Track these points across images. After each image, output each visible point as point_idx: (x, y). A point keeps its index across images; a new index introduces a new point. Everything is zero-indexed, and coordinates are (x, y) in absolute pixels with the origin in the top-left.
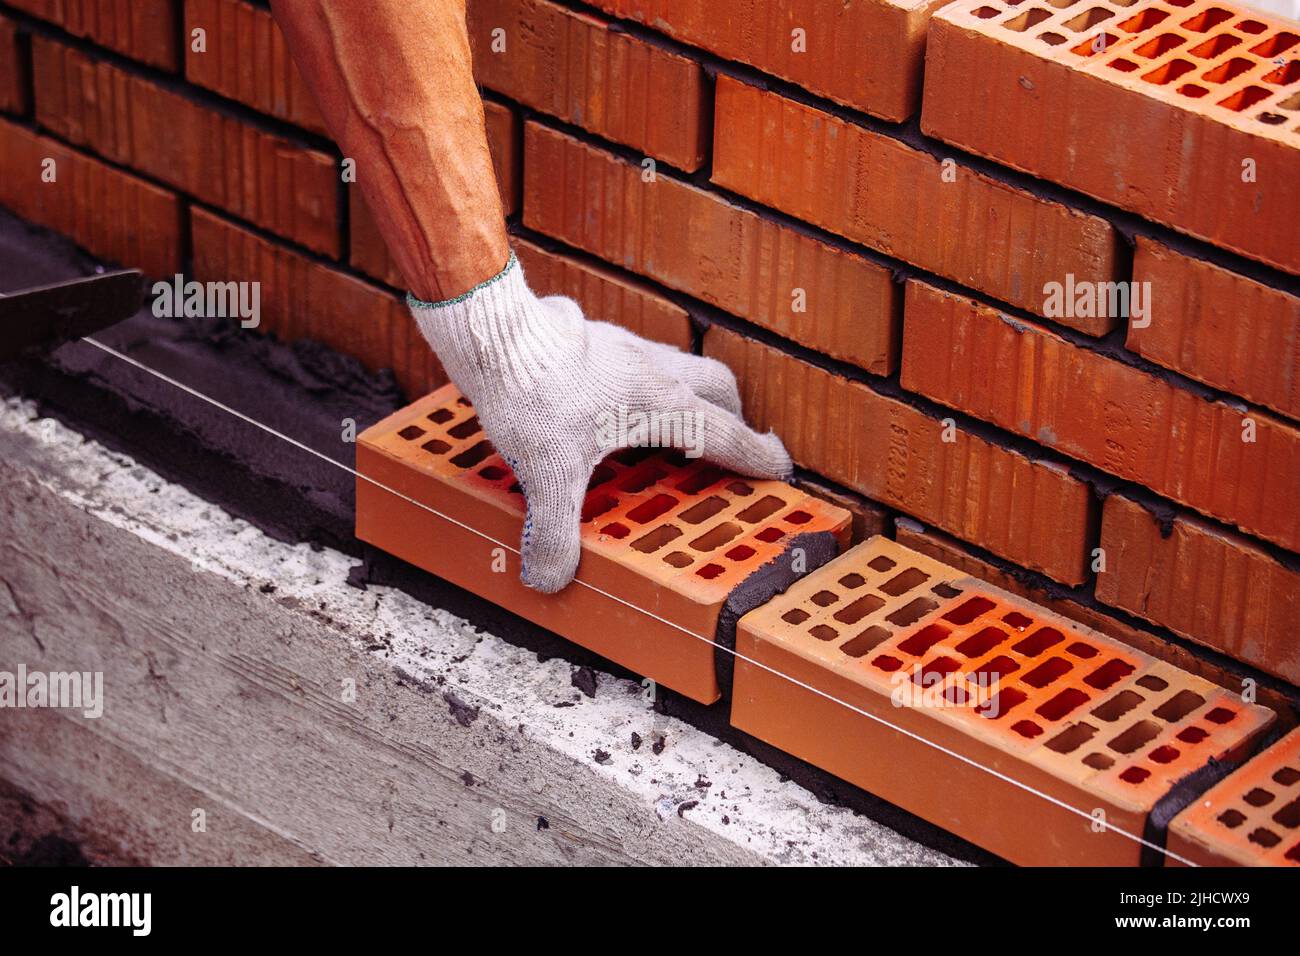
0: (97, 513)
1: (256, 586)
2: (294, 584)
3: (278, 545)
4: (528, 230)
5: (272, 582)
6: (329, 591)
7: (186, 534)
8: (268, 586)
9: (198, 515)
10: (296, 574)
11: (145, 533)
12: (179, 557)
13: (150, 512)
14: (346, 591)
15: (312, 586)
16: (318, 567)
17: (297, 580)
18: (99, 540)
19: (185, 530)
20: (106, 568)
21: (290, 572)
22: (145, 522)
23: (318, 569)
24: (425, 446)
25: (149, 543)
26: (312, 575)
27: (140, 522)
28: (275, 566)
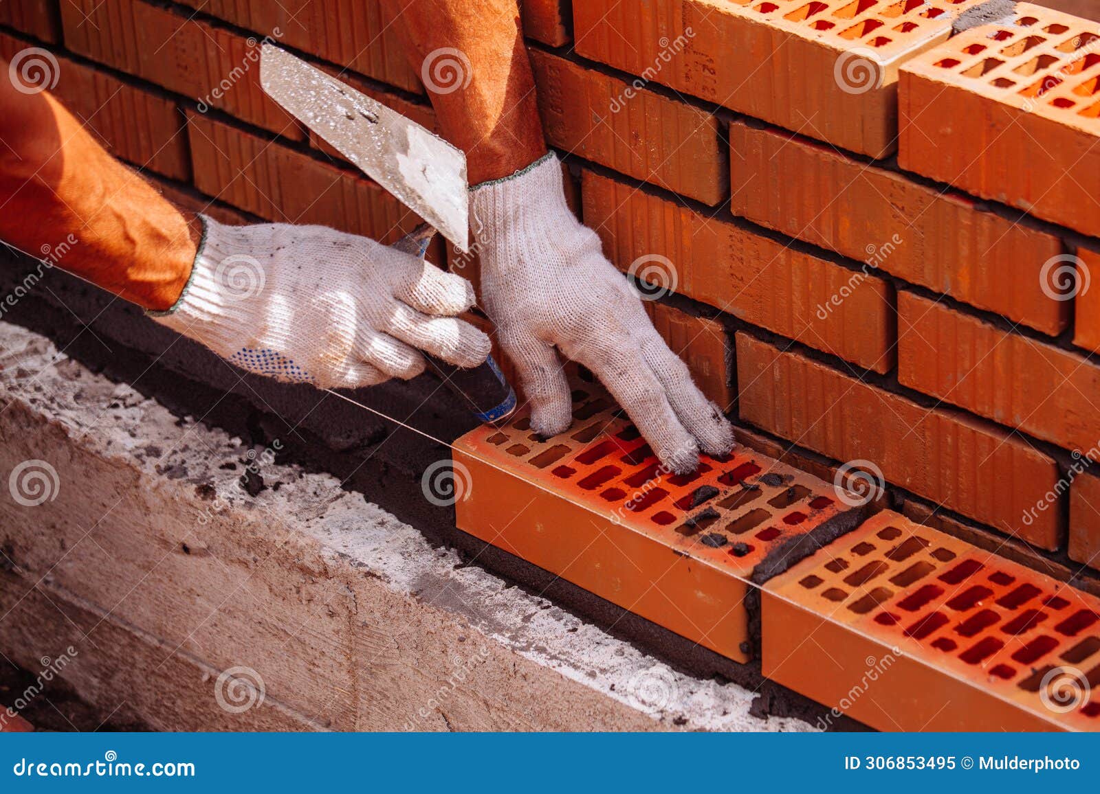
0: (523, 653)
1: (670, 719)
2: (704, 715)
3: (687, 678)
4: (903, 387)
5: (683, 715)
6: (736, 721)
7: (603, 671)
8: (680, 718)
9: (613, 652)
10: (705, 706)
11: (567, 671)
12: (598, 692)
13: (570, 650)
14: (752, 721)
15: (719, 717)
16: (724, 699)
17: (706, 712)
18: (524, 677)
19: (603, 666)
20: (532, 701)
21: (699, 704)
22: (566, 660)
23: (724, 700)
24: (824, 594)
25: (570, 680)
26: (719, 706)
27: (561, 660)
28: (685, 699)
